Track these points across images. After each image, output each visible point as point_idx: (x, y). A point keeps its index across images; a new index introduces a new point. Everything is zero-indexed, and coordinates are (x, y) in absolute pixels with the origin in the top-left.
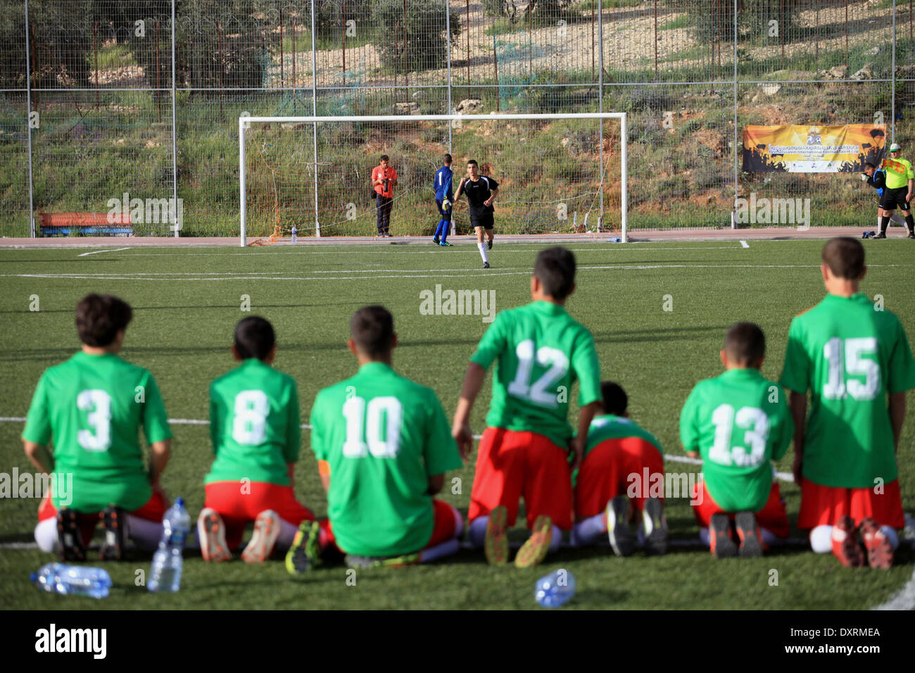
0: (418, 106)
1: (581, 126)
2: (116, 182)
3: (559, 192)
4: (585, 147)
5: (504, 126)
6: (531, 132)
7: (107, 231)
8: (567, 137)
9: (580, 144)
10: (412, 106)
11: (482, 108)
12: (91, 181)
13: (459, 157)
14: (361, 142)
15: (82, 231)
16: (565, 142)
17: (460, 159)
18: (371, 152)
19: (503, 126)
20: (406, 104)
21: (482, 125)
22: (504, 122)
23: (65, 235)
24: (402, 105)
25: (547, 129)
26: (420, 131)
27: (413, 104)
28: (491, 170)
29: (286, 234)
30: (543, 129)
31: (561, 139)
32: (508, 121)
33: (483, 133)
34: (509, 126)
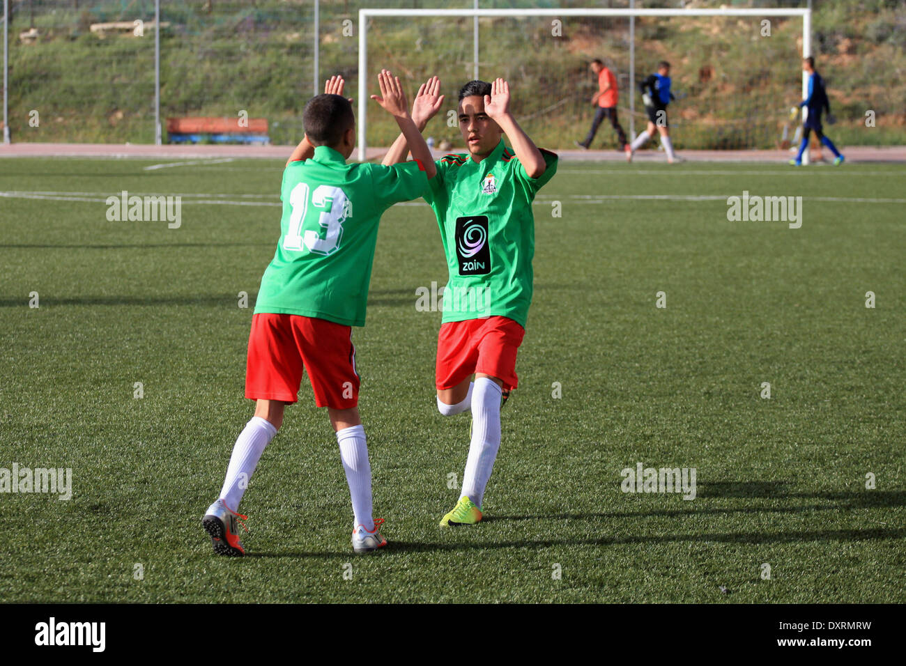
2: (279, 82)
7: (241, 138)
12: (252, 79)
15: (213, 138)
23: (194, 143)
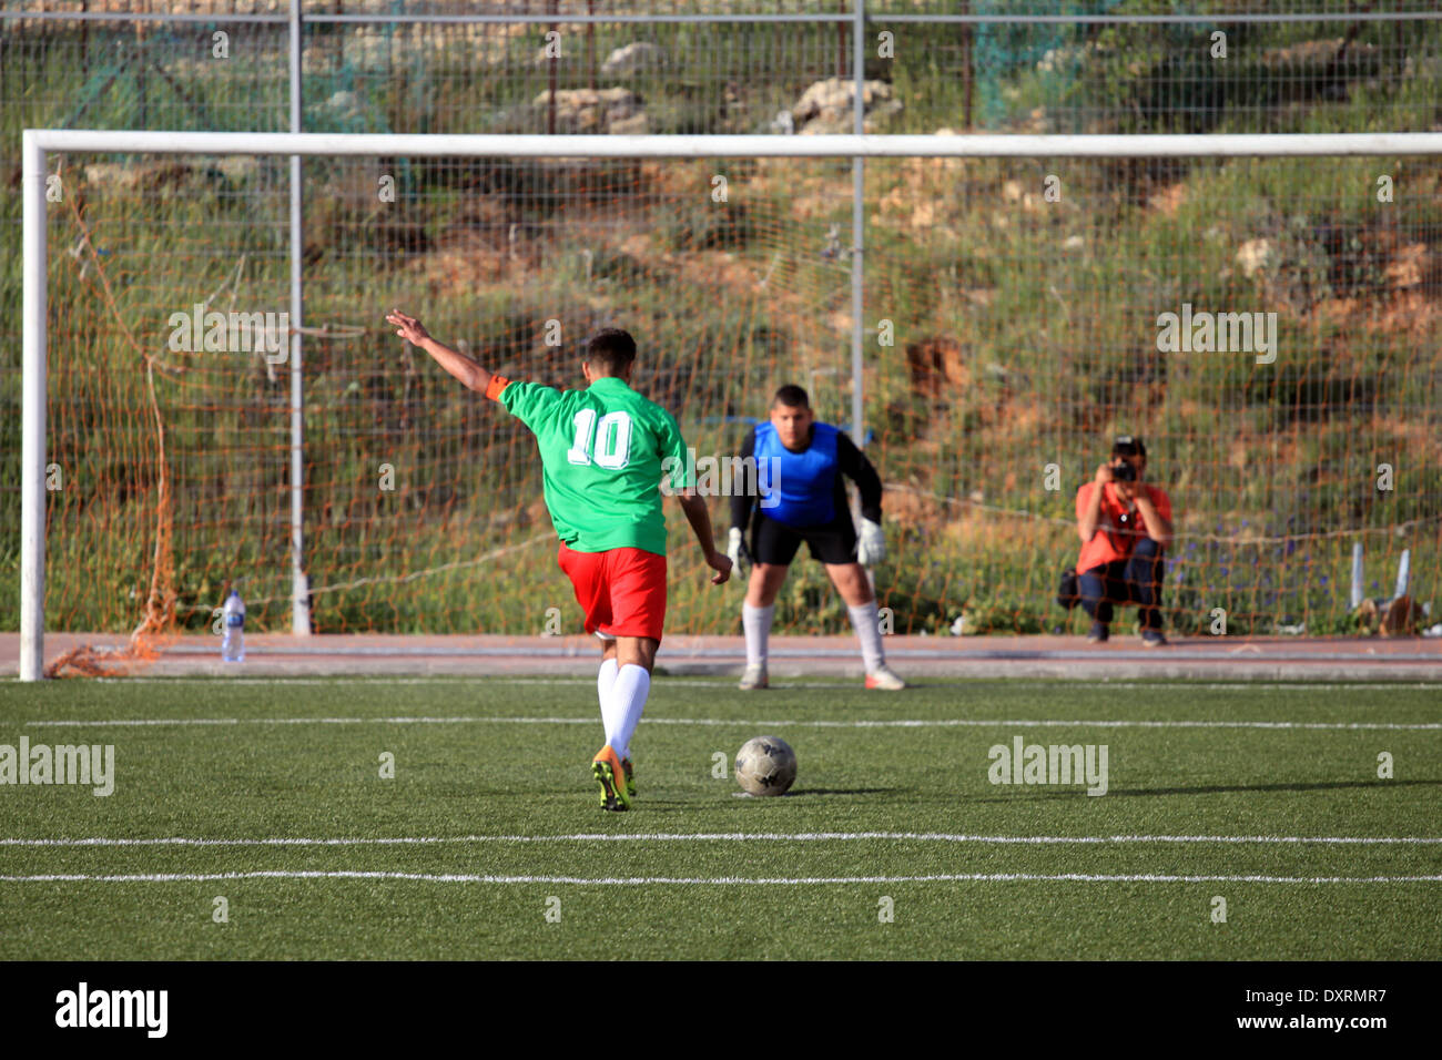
0: (637, 101)
1: (1318, 192)
3: (1239, 458)
4: (1341, 278)
5: (995, 188)
6: (1108, 213)
8: (1261, 235)
9: (1317, 263)
10: (616, 103)
11: (900, 114)
13: (817, 311)
14: (419, 243)
16: (1253, 255)
17: (822, 318)
18: (461, 285)
19: (992, 187)
20: (587, 94)
21: (900, 184)
22: (992, 172)
24: (575, 97)
25: (1171, 202)
26: (647, 201)
27: (617, 93)
28: (952, 366)
29: (195, 621)
30: (1156, 201)
31: (1235, 243)
32: (1009, 165)
33: (905, 215)
34: (1012, 190)
